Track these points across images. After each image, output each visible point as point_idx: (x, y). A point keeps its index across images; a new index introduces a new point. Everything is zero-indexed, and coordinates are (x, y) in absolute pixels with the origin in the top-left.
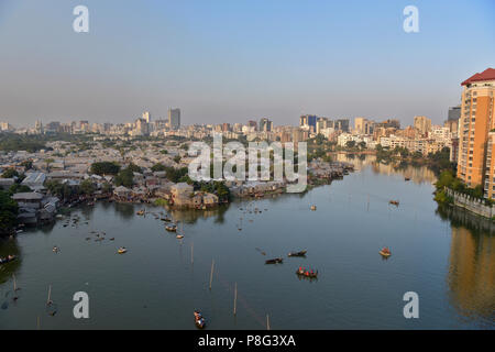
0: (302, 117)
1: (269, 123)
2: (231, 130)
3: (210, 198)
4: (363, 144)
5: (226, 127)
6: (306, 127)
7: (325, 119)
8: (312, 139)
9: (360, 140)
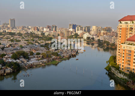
0: (70, 25)
1: (56, 27)
2: (38, 30)
3: (9, 70)
4: (93, 38)
5: (36, 28)
6: (71, 30)
7: (80, 26)
8: (73, 36)
9: (92, 37)
